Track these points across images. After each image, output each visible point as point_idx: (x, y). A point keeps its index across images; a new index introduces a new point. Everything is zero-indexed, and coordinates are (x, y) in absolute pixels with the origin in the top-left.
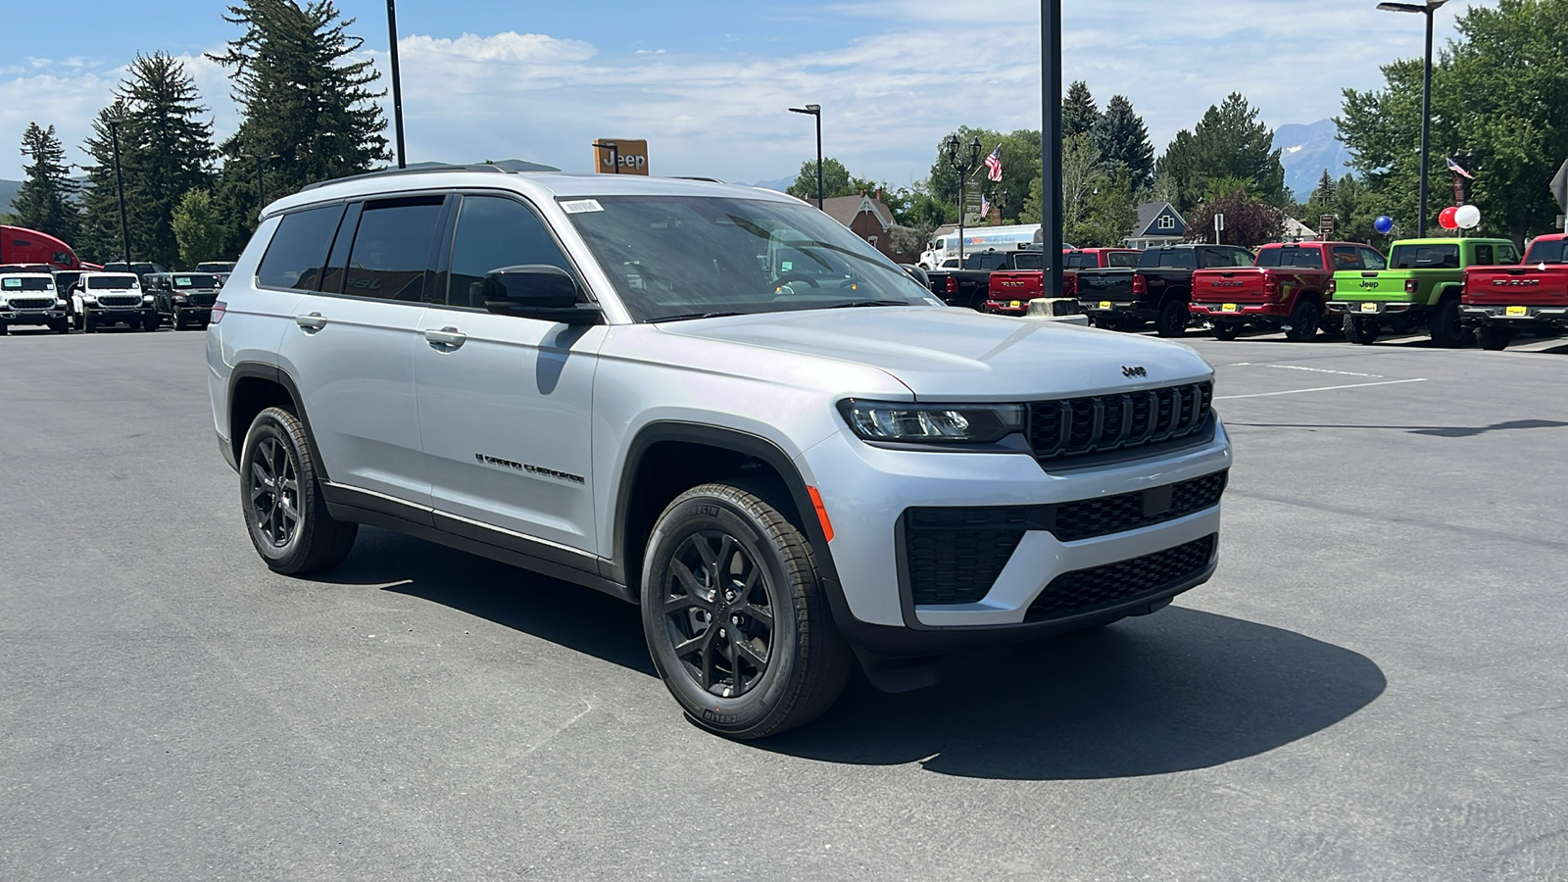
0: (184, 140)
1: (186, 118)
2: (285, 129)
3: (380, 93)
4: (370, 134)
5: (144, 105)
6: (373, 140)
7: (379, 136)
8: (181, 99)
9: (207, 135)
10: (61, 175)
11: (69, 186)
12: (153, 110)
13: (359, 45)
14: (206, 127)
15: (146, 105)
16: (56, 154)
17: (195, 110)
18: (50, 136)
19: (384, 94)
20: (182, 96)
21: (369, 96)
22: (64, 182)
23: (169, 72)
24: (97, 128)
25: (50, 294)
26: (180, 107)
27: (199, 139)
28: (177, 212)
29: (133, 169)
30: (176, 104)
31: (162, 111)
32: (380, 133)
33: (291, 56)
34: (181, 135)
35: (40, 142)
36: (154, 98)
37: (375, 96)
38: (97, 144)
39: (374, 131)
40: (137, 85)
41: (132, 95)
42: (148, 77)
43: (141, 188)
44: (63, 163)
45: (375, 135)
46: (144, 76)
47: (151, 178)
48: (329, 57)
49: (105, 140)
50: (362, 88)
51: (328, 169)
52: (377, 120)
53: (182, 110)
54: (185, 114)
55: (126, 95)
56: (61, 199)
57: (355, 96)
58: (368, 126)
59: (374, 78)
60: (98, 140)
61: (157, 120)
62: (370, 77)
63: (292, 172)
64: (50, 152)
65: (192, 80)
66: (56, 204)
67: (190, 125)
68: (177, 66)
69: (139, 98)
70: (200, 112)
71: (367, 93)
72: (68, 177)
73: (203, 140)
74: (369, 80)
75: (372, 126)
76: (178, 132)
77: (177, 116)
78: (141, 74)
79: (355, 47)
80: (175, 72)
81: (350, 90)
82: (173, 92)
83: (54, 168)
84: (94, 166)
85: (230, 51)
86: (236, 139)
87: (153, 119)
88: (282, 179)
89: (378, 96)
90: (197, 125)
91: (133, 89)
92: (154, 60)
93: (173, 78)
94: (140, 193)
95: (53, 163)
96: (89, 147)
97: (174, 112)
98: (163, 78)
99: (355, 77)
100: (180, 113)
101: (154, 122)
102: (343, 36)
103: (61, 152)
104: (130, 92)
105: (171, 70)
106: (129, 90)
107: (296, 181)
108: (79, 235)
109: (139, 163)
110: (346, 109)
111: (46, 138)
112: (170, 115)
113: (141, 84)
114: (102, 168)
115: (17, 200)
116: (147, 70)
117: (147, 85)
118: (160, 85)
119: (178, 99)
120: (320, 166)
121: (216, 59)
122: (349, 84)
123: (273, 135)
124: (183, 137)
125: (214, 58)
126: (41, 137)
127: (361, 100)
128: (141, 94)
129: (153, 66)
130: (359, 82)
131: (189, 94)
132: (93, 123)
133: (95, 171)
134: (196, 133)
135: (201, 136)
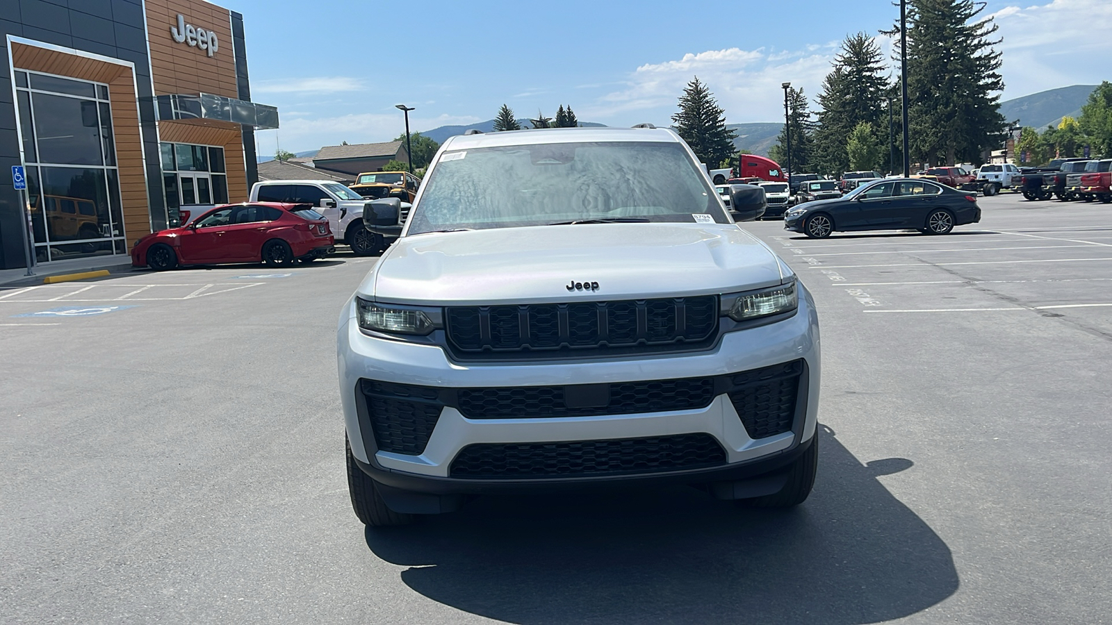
0: (871, 89)
1: (874, 74)
2: (926, 75)
3: (997, 41)
4: (988, 73)
5: (849, 69)
6: (989, 76)
7: (994, 73)
8: (872, 62)
9: (887, 84)
10: (805, 119)
11: (809, 125)
12: (854, 72)
13: (982, 8)
14: (886, 79)
15: (850, 68)
16: (803, 106)
17: (880, 68)
18: (801, 95)
19: (1000, 41)
20: (872, 60)
21: (989, 44)
22: (807, 123)
23: (865, 45)
24: (824, 86)
25: (786, 194)
26: (871, 67)
27: (881, 87)
28: (850, 139)
29: (839, 112)
30: (869, 66)
31: (859, 72)
32: (995, 71)
33: (934, 23)
34: (870, 86)
35: (793, 99)
36: (855, 64)
37: (994, 43)
38: (824, 98)
39: (991, 70)
40: (845, 57)
41: (842, 63)
42: (852, 49)
43: (843, 124)
44: (807, 111)
45: (991, 72)
46: (850, 50)
47: (850, 117)
48: (962, 20)
49: (829, 94)
50: (984, 38)
51: (953, 101)
52: (993, 62)
53: (872, 70)
54: (873, 71)
55: (838, 63)
56: (805, 134)
57: (979, 46)
58: (987, 68)
59: (994, 30)
60: (824, 94)
61: (856, 77)
62: (990, 30)
63: (929, 106)
64: (800, 105)
65: (879, 48)
66: (801, 137)
67: (877, 79)
68: (870, 40)
69: (846, 65)
70: (883, 69)
71: (987, 42)
72: (809, 119)
73: (884, 88)
74: (990, 32)
75: (989, 66)
76: (869, 84)
77: (868, 74)
78: (848, 49)
79: (980, 10)
80: (869, 45)
81: (976, 42)
82: (867, 59)
83: (801, 115)
84: (821, 112)
85: (895, 26)
86: (896, 86)
87: (853, 78)
88: (922, 111)
89: (996, 43)
90: (881, 79)
91: (843, 59)
92: (857, 39)
93: (868, 49)
94: (843, 127)
95: (801, 112)
96: (819, 100)
97: (867, 71)
98: (861, 50)
99: (979, 32)
100: (870, 71)
101: (855, 79)
102: (972, 3)
103: (806, 104)
104: (840, 62)
105: (866, 43)
106: (840, 60)
107: (930, 112)
108: (809, 157)
109: (844, 107)
110: (972, 56)
111: (798, 96)
112: (864, 74)
113: (848, 56)
114: (826, 113)
115: (781, 137)
116: (852, 46)
117: (852, 55)
118: (860, 54)
119: (869, 63)
120: (948, 99)
121: (886, 33)
122: (975, 37)
123: (917, 80)
124: (871, 87)
125: (884, 32)
126: (795, 95)
127: (983, 48)
128: (848, 62)
129: (856, 43)
130: (982, 35)
131: (877, 58)
132: (822, 84)
133: (822, 115)
134: (880, 84)
135: (883, 86)
